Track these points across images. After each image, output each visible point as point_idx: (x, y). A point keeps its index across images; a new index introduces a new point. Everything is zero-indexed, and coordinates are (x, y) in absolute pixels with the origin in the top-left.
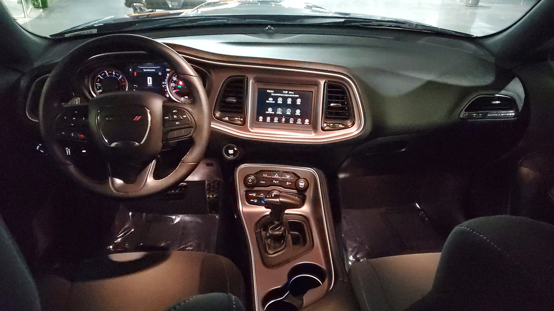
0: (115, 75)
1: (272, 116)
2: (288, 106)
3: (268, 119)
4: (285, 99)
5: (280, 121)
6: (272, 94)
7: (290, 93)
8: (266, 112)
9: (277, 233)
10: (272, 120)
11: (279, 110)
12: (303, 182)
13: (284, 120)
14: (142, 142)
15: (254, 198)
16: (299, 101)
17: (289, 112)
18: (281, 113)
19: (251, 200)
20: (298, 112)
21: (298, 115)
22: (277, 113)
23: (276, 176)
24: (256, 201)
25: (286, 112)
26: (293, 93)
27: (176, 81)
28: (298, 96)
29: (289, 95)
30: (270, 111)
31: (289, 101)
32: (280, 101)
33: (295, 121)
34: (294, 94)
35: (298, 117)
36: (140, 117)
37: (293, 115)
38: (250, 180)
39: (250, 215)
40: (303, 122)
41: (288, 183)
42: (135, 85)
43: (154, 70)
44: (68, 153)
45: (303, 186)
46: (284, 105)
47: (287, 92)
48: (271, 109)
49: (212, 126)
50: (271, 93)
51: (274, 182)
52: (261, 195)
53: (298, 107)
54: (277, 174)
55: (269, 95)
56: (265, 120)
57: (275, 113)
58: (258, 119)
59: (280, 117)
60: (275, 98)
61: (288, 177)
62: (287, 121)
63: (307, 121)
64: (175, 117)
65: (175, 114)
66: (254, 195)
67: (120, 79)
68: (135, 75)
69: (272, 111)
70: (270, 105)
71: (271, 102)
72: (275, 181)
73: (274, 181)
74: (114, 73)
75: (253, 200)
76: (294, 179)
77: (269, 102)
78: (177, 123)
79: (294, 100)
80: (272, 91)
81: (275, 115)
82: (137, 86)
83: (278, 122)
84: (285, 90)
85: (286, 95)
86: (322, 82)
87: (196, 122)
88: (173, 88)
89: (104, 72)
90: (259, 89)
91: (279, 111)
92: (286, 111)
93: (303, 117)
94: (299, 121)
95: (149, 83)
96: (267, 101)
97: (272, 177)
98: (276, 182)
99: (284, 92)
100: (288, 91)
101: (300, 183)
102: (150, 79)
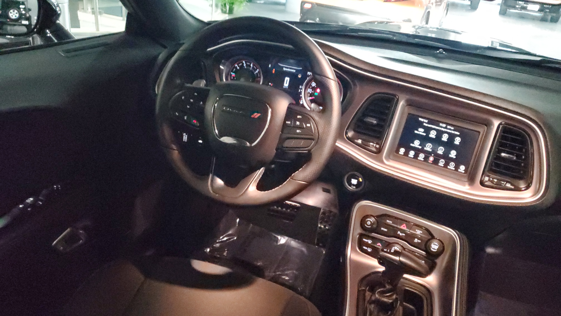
0: (253, 68)
1: (418, 151)
2: (443, 144)
3: (412, 154)
4: (440, 134)
5: (426, 159)
6: (425, 124)
7: (448, 127)
8: (411, 145)
9: (385, 300)
10: (416, 156)
11: (428, 145)
12: (437, 244)
13: (431, 159)
14: (253, 144)
15: (368, 245)
16: (457, 141)
17: (441, 151)
18: (431, 150)
19: (364, 247)
20: (453, 154)
21: (452, 158)
22: (425, 149)
23: (404, 226)
24: (369, 250)
25: (438, 150)
26: (453, 128)
28: (459, 134)
29: (446, 130)
30: (416, 144)
31: (445, 138)
32: (433, 134)
33: (446, 165)
34: (454, 130)
35: (452, 160)
36: (259, 115)
37: (445, 156)
38: (369, 222)
39: (358, 266)
40: (457, 168)
41: (416, 240)
43: (294, 71)
44: (185, 140)
45: (436, 250)
46: (437, 141)
47: (444, 125)
48: (418, 143)
49: (337, 144)
50: (424, 122)
51: (399, 234)
52: (378, 244)
53: (455, 147)
54: (405, 225)
55: (421, 125)
56: (406, 154)
57: (423, 148)
58: (397, 151)
59: (428, 154)
60: (428, 130)
61: (419, 232)
62: (436, 162)
63: (462, 168)
64: (298, 123)
65: (299, 120)
66: (370, 242)
67: (256, 73)
68: (274, 72)
69: (420, 145)
70: (419, 137)
71: (421, 133)
72: (401, 233)
73: (399, 232)
74: (252, 65)
75: (366, 248)
76: (426, 237)
77: (418, 133)
78: (298, 131)
79: (452, 137)
81: (422, 151)
82: (271, 85)
83: (423, 160)
84: (443, 123)
85: (442, 129)
86: (496, 123)
87: (320, 134)
88: (309, 95)
89: (242, 63)
90: (409, 114)
91: (429, 146)
92: (438, 148)
93: (458, 162)
94: (452, 166)
95: (285, 84)
96: (416, 132)
97: (398, 227)
99: (441, 124)
100: (447, 124)
101: (433, 244)
102: (287, 79)
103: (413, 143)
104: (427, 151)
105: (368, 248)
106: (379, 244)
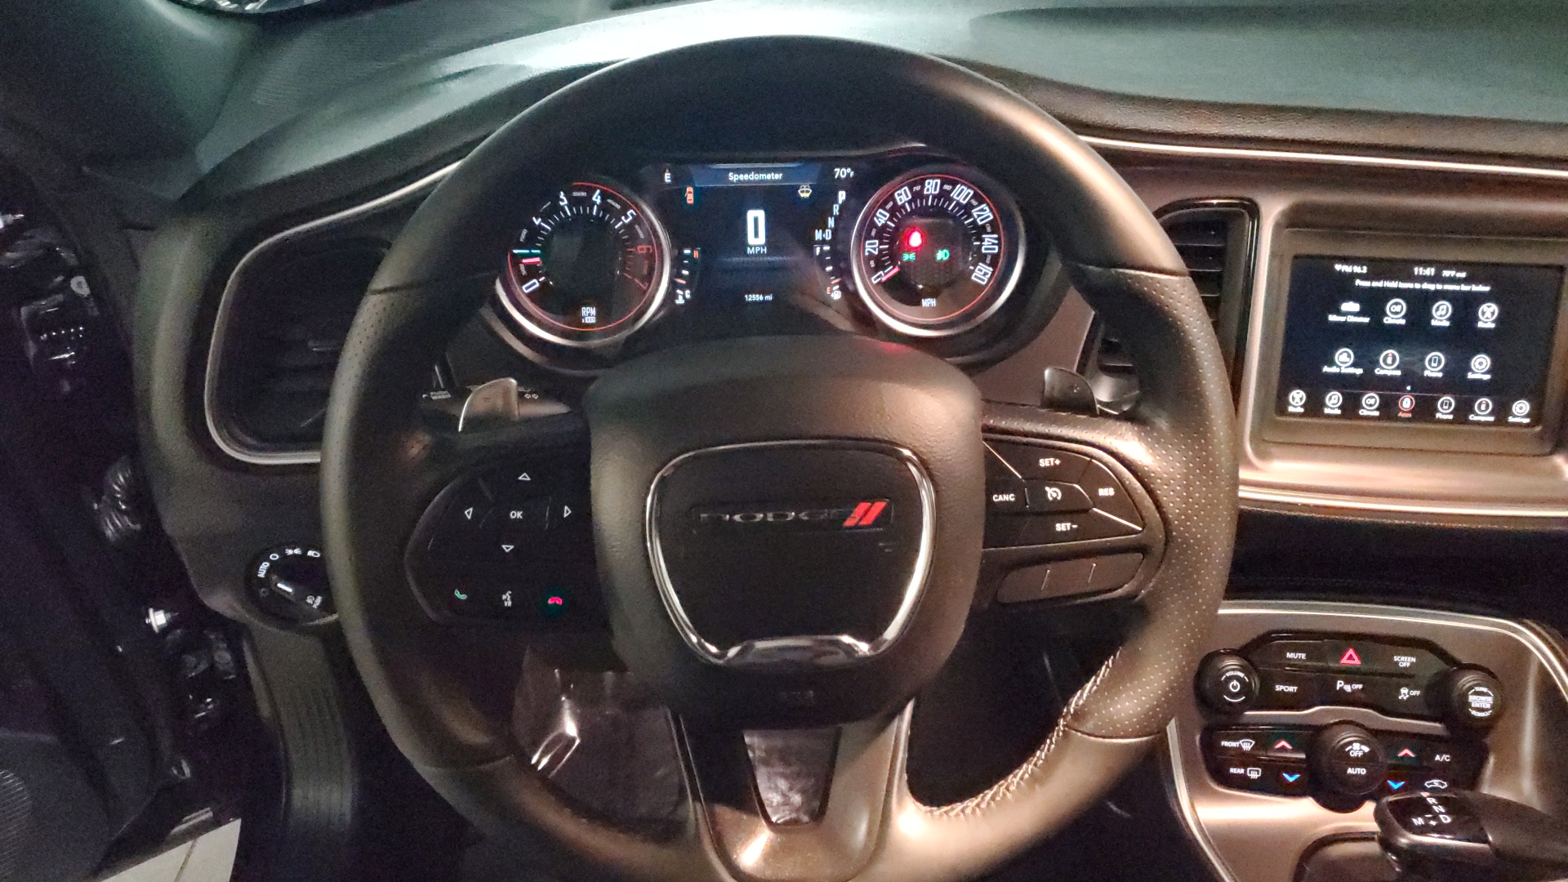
0: (604, 207)
1: (1352, 388)
2: (1437, 339)
3: (1333, 401)
4: (1420, 304)
5: (1388, 408)
6: (1358, 282)
7: (1446, 273)
8: (1326, 369)
10: (1351, 407)
11: (1386, 356)
12: (1485, 690)
13: (1407, 403)
14: (888, 637)
15: (1245, 759)
16: (1488, 316)
17: (1434, 366)
18: (1398, 373)
19: (1233, 770)
20: (1480, 367)
21: (1480, 381)
22: (1378, 372)
23: (1351, 657)
24: (1254, 774)
25: (1424, 368)
26: (1463, 275)
27: (885, 226)
28: (1487, 289)
29: (1439, 287)
30: (1344, 361)
31: (1441, 315)
32: (1396, 313)
33: (1463, 410)
34: (1466, 281)
35: (1479, 388)
36: (880, 506)
37: (1456, 382)
38: (1235, 683)
39: (1234, 842)
40: (1502, 410)
41: (1404, 693)
42: (687, 252)
43: (778, 176)
45: (1487, 710)
46: (1416, 333)
47: (1430, 271)
48: (1349, 356)
50: (1354, 276)
51: (1342, 689)
52: (1278, 746)
53: (1476, 341)
54: (1351, 652)
55: (1344, 288)
56: (1314, 406)
57: (1369, 372)
58: (1282, 405)
59: (1389, 389)
60: (1374, 303)
61: (1405, 661)
62: (1425, 410)
63: (1521, 409)
64: (1053, 493)
65: (1052, 477)
66: (1247, 745)
67: (624, 225)
68: (690, 198)
69: (1354, 365)
70: (1346, 335)
71: (1351, 319)
72: (1346, 683)
73: (1340, 684)
74: (597, 198)
75: (1241, 771)
76: (1436, 665)
77: (1342, 319)
78: (1061, 527)
79: (1465, 307)
80: (1357, 269)
81: (1369, 382)
82: (696, 254)
83: (1377, 413)
84: (1425, 263)
85: (1426, 286)
88: (872, 264)
90: (1296, 257)
91: (1389, 360)
92: (1423, 360)
93: (1501, 390)
94: (1483, 412)
95: (751, 240)
96: (1333, 318)
97: (1331, 665)
98: (1348, 688)
99: (1418, 271)
100: (1441, 265)
101: (1473, 694)
102: (756, 217)
103: (1332, 363)
104: (1385, 377)
105: (1249, 769)
106: (1283, 743)
